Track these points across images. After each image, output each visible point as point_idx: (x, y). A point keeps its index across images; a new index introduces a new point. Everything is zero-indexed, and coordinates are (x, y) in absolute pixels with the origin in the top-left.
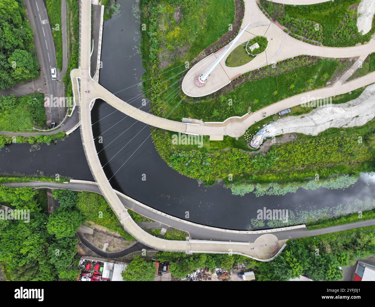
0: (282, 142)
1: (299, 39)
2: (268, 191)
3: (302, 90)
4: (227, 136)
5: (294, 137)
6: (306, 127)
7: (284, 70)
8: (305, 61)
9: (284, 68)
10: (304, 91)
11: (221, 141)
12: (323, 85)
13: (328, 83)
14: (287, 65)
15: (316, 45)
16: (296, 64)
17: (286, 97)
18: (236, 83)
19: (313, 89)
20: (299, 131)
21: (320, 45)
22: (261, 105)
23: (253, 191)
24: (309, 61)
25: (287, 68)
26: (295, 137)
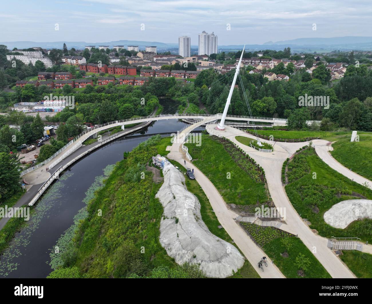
0: (155, 177)
3: (220, 186)
4: (169, 152)
6: (170, 180)
7: (240, 163)
8: (256, 174)
9: (242, 162)
10: (218, 188)
11: (165, 150)
12: (230, 202)
13: (232, 205)
14: (247, 163)
15: (283, 181)
19: (222, 195)
20: (164, 183)
21: (284, 183)
22: (200, 165)
25: (244, 163)
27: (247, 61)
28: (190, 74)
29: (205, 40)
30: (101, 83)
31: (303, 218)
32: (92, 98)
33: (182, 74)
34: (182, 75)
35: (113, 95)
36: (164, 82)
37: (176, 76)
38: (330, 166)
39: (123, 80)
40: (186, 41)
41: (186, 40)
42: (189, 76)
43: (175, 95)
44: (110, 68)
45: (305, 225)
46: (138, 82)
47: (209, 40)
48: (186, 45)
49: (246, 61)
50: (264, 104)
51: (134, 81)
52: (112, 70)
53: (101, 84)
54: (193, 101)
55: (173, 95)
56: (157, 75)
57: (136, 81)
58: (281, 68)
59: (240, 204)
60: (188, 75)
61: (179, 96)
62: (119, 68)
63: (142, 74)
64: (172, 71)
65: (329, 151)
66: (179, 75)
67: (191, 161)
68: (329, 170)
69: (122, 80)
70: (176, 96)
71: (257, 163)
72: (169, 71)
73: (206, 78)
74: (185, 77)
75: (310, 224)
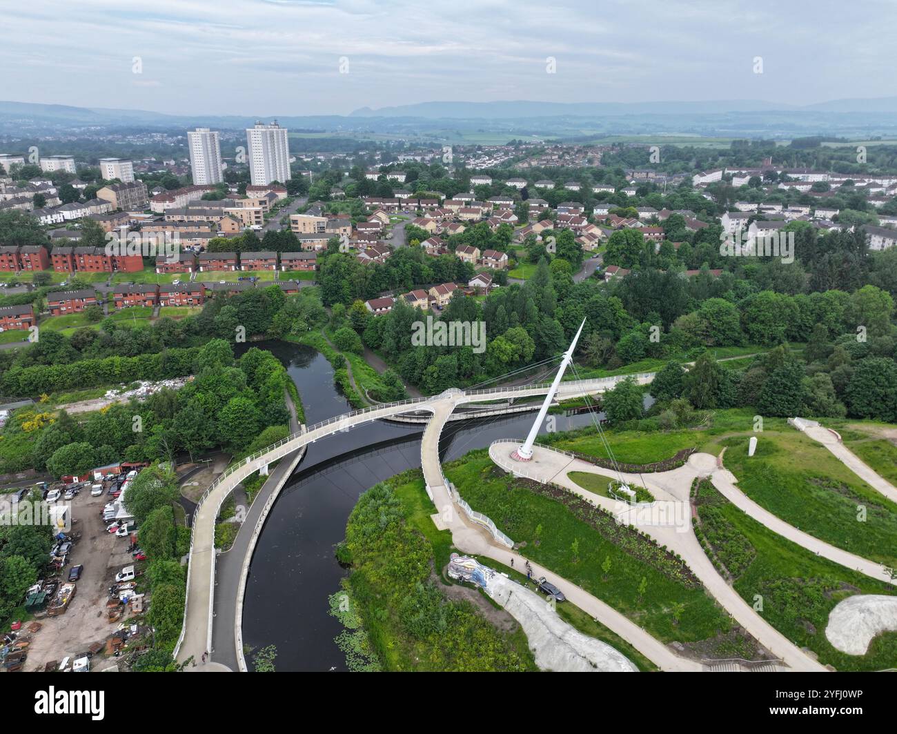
0: (486, 614)
1: (703, 546)
2: (357, 656)
3: (621, 605)
4: (451, 534)
5: (508, 628)
6: (544, 623)
7: (628, 546)
8: (673, 567)
9: (630, 542)
10: (622, 611)
11: (437, 529)
12: (666, 638)
13: (676, 644)
14: (640, 544)
15: (722, 574)
16: (654, 557)
17: (586, 589)
18: (547, 490)
19: (640, 625)
20: (527, 629)
21: (726, 579)
22: (540, 557)
23: (347, 628)
24: (680, 572)
25: (634, 545)
26: (512, 629)
27: (390, 204)
28: (291, 261)
29: (265, 144)
30: (58, 308)
31: (800, 647)
32: (85, 376)
33: (269, 261)
34: (271, 265)
35: (148, 360)
36: (259, 301)
37: (256, 266)
38: (766, 525)
39: (125, 295)
40: (209, 141)
41: (208, 138)
42: (291, 266)
43: (290, 329)
44: (59, 257)
45: (811, 660)
46: (169, 298)
47: (273, 142)
48: (210, 152)
49: (387, 204)
50: (513, 346)
51: (158, 295)
52: (65, 262)
53: (61, 313)
54: (350, 345)
55: (286, 330)
56: (204, 266)
57: (162, 296)
58: (484, 233)
59: (688, 639)
60: (288, 262)
61: (301, 332)
62: (89, 255)
63: (161, 268)
64: (244, 255)
65: (734, 484)
66: (263, 262)
67: (513, 549)
68: (776, 538)
69: (121, 296)
70: (292, 332)
71: (661, 543)
72: (233, 255)
73: (347, 277)
74: (279, 268)
75: (817, 657)
